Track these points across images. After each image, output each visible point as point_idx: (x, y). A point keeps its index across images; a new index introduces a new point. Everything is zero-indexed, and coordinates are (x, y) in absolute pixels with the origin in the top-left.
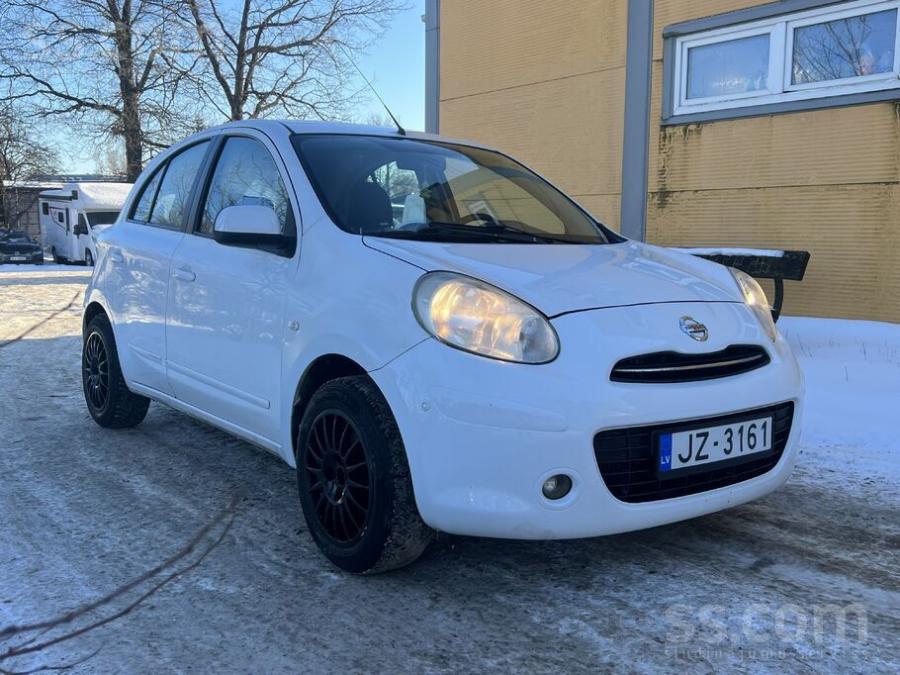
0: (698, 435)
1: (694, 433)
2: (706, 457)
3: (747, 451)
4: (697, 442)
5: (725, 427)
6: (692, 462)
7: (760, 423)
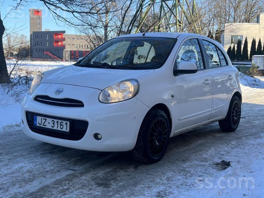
0: (44, 119)
1: (43, 118)
2: (46, 126)
3: (59, 129)
4: (43, 121)
5: (52, 119)
6: (42, 126)
7: (65, 122)
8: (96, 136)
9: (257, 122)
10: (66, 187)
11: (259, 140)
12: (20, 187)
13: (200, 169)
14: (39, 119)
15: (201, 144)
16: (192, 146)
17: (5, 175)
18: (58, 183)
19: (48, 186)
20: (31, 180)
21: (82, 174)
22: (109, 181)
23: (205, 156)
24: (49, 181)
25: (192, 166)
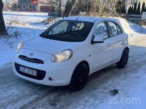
1: (23, 67)
2: (25, 72)
4: (24, 69)
5: (28, 69)
6: (23, 71)
7: (34, 71)
8: (50, 79)
9: (138, 60)
10: (34, 106)
11: (136, 74)
12: (12, 105)
13: (102, 94)
14: (21, 68)
15: (105, 77)
16: (100, 78)
17: (5, 98)
18: (31, 103)
19: (26, 105)
20: (18, 101)
21: (43, 97)
22: (56, 102)
23: (106, 85)
24: (26, 101)
25: (98, 92)
